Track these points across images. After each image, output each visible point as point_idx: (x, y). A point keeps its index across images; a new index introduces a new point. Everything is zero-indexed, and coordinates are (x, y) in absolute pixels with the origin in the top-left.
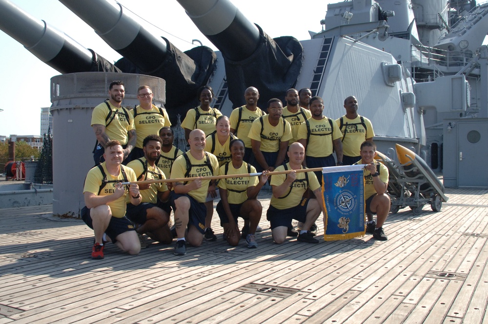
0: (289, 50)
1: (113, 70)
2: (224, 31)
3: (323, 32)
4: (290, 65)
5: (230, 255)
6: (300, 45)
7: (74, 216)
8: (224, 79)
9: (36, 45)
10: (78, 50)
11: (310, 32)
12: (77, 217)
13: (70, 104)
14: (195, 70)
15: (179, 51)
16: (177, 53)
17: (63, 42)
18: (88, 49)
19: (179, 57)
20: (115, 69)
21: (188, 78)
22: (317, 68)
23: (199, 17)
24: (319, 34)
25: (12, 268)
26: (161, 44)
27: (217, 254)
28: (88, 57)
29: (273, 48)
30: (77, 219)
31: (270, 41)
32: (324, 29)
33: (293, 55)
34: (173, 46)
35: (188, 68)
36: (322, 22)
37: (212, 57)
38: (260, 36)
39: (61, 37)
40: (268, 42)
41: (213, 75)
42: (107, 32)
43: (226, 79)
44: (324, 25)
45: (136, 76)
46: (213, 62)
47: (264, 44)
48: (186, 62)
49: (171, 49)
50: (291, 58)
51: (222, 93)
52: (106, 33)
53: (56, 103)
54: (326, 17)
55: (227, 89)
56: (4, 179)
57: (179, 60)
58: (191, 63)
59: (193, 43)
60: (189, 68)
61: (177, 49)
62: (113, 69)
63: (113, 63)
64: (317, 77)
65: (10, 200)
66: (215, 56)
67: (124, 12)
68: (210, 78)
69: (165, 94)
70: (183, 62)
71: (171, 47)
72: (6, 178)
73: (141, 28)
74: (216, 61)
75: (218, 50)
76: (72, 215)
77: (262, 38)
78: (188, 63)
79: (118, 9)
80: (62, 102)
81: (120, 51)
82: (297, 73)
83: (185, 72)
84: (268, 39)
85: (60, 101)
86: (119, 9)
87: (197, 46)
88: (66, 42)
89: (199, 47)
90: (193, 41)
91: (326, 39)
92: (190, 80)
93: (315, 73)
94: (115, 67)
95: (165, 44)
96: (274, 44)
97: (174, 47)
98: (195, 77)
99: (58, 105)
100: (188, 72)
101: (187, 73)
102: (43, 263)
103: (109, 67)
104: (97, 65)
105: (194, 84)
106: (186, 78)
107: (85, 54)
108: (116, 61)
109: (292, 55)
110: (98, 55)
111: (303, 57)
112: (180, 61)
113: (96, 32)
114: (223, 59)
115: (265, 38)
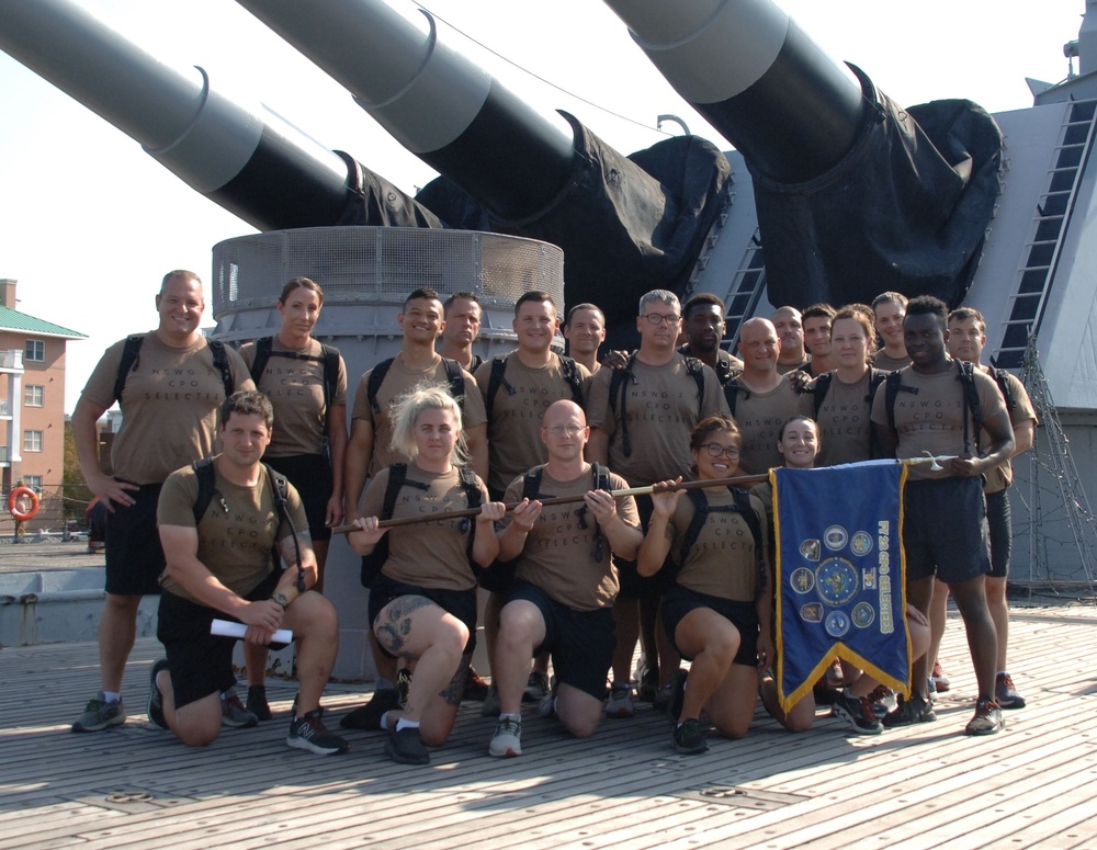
0: (957, 145)
1: (412, 217)
2: (750, 89)
3: (1073, 81)
4: (961, 190)
5: (752, 803)
6: (995, 129)
7: (279, 670)
8: (754, 239)
9: (177, 143)
10: (304, 155)
11: (1030, 82)
12: (290, 672)
13: (270, 324)
14: (662, 212)
15: (613, 153)
16: (606, 158)
17: (260, 132)
18: (335, 151)
19: (613, 171)
20: (418, 213)
21: (642, 237)
22: (1050, 199)
23: (671, 47)
24: (1058, 88)
25: (74, 836)
26: (556, 134)
27: (710, 799)
28: (335, 175)
29: (907, 140)
30: (289, 679)
31: (897, 117)
32: (1076, 72)
33: (970, 161)
34: (595, 138)
35: (642, 205)
36: (1070, 50)
37: (716, 170)
38: (864, 100)
39: (252, 118)
40: (891, 120)
41: (720, 226)
42: (392, 100)
43: (759, 238)
44: (1076, 60)
45: (470, 236)
46: (719, 186)
47: (876, 127)
48: (635, 186)
49: (588, 149)
50: (964, 170)
51: (748, 282)
52: (387, 103)
53: (227, 321)
54: (1081, 34)
55: (762, 269)
56: (85, 547)
57: (612, 182)
58: (650, 191)
59: (659, 127)
60: (644, 206)
61: (609, 149)
62: (413, 210)
63: (412, 194)
64: (1048, 230)
65: (90, 617)
66: (724, 166)
67: (441, 38)
68: (711, 234)
69: (562, 292)
70: (625, 187)
71: (588, 142)
72: (91, 547)
73: (494, 84)
74: (728, 182)
75: (733, 149)
76: (275, 666)
77: (872, 109)
78: (640, 191)
79: (424, 28)
80: (246, 318)
81: (430, 158)
82: (986, 215)
83: (631, 218)
84: (890, 112)
85: (240, 314)
86: (425, 30)
87: (670, 137)
88: (266, 130)
89: (675, 141)
90: (661, 118)
91: (1075, 106)
92: (648, 242)
93: (1042, 214)
94: (419, 206)
95: (567, 132)
96: (908, 128)
97: (598, 142)
98: (664, 233)
99: (232, 328)
100: (641, 218)
101: (637, 220)
102: (170, 821)
103: (398, 204)
104: (361, 201)
105: (662, 257)
106: (633, 237)
107: (324, 168)
108: (422, 186)
109: (967, 158)
110: (365, 170)
111: (1005, 166)
112: (615, 185)
113: (358, 100)
114: (749, 178)
115: (880, 107)
